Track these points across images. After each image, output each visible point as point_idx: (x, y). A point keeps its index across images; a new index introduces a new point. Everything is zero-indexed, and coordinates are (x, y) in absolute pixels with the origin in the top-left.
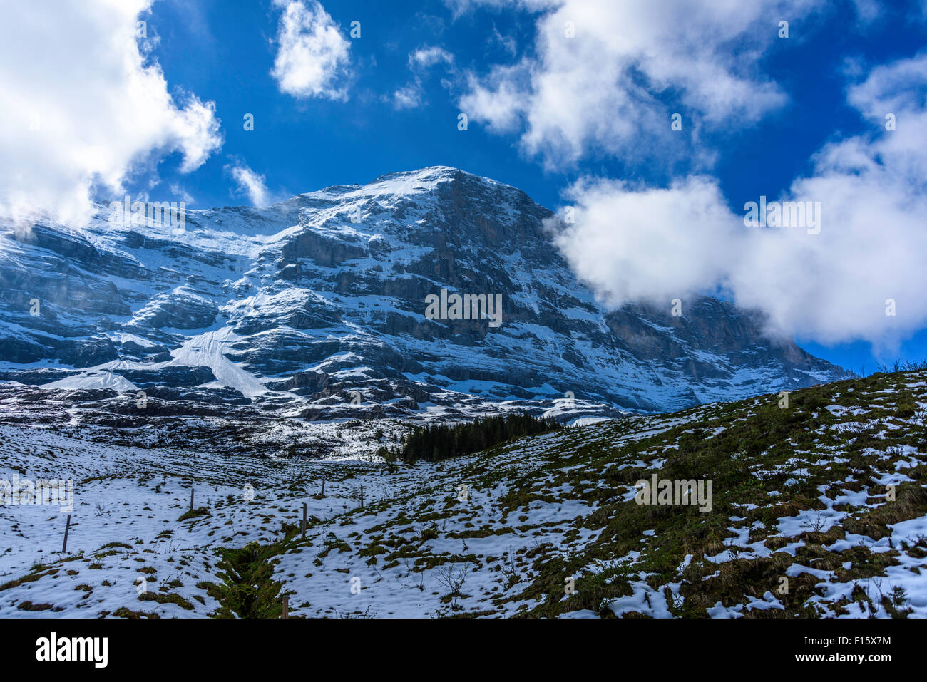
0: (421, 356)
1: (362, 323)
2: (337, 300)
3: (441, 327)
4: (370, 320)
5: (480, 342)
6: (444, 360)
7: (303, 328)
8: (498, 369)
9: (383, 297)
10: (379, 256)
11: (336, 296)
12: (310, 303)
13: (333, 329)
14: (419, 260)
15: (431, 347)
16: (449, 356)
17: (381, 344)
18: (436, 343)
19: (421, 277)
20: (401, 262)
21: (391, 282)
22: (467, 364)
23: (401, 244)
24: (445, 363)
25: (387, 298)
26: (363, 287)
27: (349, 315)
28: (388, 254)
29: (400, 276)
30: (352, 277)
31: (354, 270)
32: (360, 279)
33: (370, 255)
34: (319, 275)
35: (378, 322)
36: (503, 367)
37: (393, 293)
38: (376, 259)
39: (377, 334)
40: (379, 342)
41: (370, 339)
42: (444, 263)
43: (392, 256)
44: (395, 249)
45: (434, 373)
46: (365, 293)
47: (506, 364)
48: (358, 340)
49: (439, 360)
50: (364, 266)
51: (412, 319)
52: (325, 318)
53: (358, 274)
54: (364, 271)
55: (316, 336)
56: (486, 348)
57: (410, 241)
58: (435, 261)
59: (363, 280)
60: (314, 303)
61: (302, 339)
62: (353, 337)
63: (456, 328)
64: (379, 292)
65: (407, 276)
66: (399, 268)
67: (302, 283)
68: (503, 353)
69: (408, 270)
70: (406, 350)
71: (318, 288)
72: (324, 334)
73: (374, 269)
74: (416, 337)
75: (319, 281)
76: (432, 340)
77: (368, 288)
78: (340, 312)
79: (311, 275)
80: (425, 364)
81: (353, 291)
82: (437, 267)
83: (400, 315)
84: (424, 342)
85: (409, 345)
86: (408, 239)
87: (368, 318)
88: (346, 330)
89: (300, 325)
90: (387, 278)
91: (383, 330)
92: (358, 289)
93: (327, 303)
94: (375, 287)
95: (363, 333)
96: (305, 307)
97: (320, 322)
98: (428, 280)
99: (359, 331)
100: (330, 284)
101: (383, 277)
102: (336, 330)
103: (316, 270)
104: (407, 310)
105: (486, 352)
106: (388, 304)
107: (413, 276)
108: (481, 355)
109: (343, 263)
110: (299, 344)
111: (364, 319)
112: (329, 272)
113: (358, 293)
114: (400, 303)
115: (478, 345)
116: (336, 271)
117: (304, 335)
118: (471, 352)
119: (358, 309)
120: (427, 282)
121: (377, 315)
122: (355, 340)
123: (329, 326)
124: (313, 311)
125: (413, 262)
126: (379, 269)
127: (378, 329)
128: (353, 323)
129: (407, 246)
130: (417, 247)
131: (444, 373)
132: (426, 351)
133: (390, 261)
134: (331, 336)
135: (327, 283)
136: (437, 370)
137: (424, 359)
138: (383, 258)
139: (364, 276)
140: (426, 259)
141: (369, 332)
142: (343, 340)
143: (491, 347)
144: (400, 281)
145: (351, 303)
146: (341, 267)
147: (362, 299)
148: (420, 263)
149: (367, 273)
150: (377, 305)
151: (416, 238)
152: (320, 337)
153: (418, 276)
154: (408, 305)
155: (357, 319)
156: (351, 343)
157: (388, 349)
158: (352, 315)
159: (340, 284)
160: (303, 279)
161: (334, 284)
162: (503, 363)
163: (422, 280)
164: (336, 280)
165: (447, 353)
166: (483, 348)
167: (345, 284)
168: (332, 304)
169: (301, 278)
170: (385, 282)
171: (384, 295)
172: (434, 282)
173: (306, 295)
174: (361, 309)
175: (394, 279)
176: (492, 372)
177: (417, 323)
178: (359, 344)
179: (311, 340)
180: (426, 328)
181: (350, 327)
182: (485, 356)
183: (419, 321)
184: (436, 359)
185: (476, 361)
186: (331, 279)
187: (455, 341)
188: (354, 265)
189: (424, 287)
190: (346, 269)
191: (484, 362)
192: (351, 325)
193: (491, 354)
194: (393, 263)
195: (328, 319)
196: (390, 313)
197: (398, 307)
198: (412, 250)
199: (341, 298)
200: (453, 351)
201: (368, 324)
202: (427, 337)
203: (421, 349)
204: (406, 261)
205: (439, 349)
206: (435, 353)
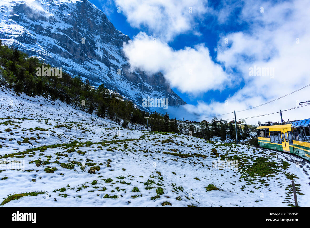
0: (63, 63)
1: (43, 46)
2: (34, 35)
3: (70, 55)
4: (46, 46)
5: (82, 63)
6: (70, 67)
7: (22, 42)
8: (88, 74)
9: (52, 39)
10: (52, 23)
11: (34, 33)
12: (25, 33)
13: (33, 46)
14: (67, 29)
15: (67, 61)
16: (72, 66)
17: (51, 56)
18: (68, 60)
19: (67, 35)
20: (60, 28)
21: (55, 34)
22: (78, 70)
23: (61, 21)
24: (71, 68)
25: (53, 39)
26: (45, 33)
27: (39, 42)
28: (55, 23)
29: (59, 33)
30: (41, 28)
31: (42, 25)
32: (43, 29)
33: (48, 21)
34: (28, 23)
35: (49, 47)
36: (89, 74)
37: (55, 38)
38: (50, 23)
39: (48, 52)
40: (50, 55)
41: (47, 53)
42: (75, 33)
43: (57, 24)
44: (58, 22)
45: (67, 70)
46: (45, 35)
47: (90, 73)
48: (43, 53)
49: (69, 66)
50: (46, 25)
51: (61, 49)
52: (30, 41)
53: (43, 27)
54: (46, 27)
55: (27, 47)
56: (84, 66)
57: (64, 21)
58: (72, 31)
59: (45, 30)
60: (27, 34)
61: (22, 46)
62: (41, 51)
63: (75, 57)
64: (50, 36)
65: (61, 33)
66: (59, 29)
67: (21, 23)
68: (89, 69)
69: (62, 31)
70: (58, 60)
71: (27, 27)
72: (30, 47)
73: (49, 27)
74: (61, 56)
75: (28, 25)
76: (67, 59)
77: (46, 33)
78: (36, 40)
79: (25, 22)
80: (64, 66)
81: (40, 33)
82: (73, 34)
83: (57, 47)
84: (64, 58)
85: (59, 58)
86: (63, 19)
87: (46, 45)
88: (38, 47)
89: (21, 41)
90: (54, 32)
91: (51, 51)
92: (43, 33)
93: (31, 35)
94: (49, 34)
95: (44, 50)
96: (23, 34)
97: (29, 42)
98: (69, 37)
99: (42, 49)
100: (32, 27)
101: (53, 31)
102: (34, 46)
103: (27, 20)
104: (59, 45)
105: (84, 67)
106: (53, 42)
107: (64, 34)
108: (82, 68)
109: (38, 21)
110: (21, 48)
111: (44, 45)
112: (32, 22)
113: (42, 34)
114: (57, 42)
115: (82, 64)
116: (35, 23)
117: (23, 45)
118: (79, 66)
119: (42, 40)
120: (68, 38)
121: (49, 45)
122: (41, 52)
123: (32, 44)
124: (26, 37)
125: (64, 29)
126: (52, 28)
127: (49, 50)
128: (40, 45)
129: (63, 22)
130: (67, 24)
131: (70, 71)
132: (64, 62)
133: (56, 26)
134: (32, 48)
135: (31, 27)
136: (68, 69)
137: (64, 65)
138: (53, 24)
139: (46, 29)
140: (69, 29)
141: (46, 50)
142: (38, 51)
143: (86, 66)
144: (59, 34)
145: (39, 37)
146: (37, 22)
147: (44, 37)
148: (67, 30)
149: (47, 28)
150: (49, 41)
151: (67, 21)
152: (29, 48)
153: (65, 35)
154: (60, 44)
155: (42, 44)
156: (40, 53)
157: (53, 59)
158: (40, 42)
159: (36, 29)
160: (21, 22)
161: (34, 28)
162: (89, 73)
163: (66, 36)
164: (34, 27)
165: (71, 64)
166: (83, 66)
167: (38, 29)
168: (33, 36)
169: (20, 22)
170: (53, 33)
171: (52, 38)
172: (71, 39)
173: (23, 29)
174: (43, 41)
175: (57, 33)
176: (85, 75)
177: (62, 51)
178: (43, 54)
179: (25, 48)
180: (65, 54)
181: (39, 47)
182: (84, 69)
183: (63, 51)
184: (68, 65)
185: (81, 70)
186: (33, 26)
187: (74, 61)
188: (42, 23)
189: (67, 39)
190: (39, 24)
191: (83, 70)
192: (39, 46)
193: (86, 68)
194: (57, 27)
195: (31, 41)
196: (54, 45)
197: (56, 44)
198: (65, 24)
199: (36, 34)
200: (73, 64)
201: (45, 47)
202: (65, 57)
203: (63, 61)
204: (62, 28)
205: (69, 62)
206: (68, 64)
